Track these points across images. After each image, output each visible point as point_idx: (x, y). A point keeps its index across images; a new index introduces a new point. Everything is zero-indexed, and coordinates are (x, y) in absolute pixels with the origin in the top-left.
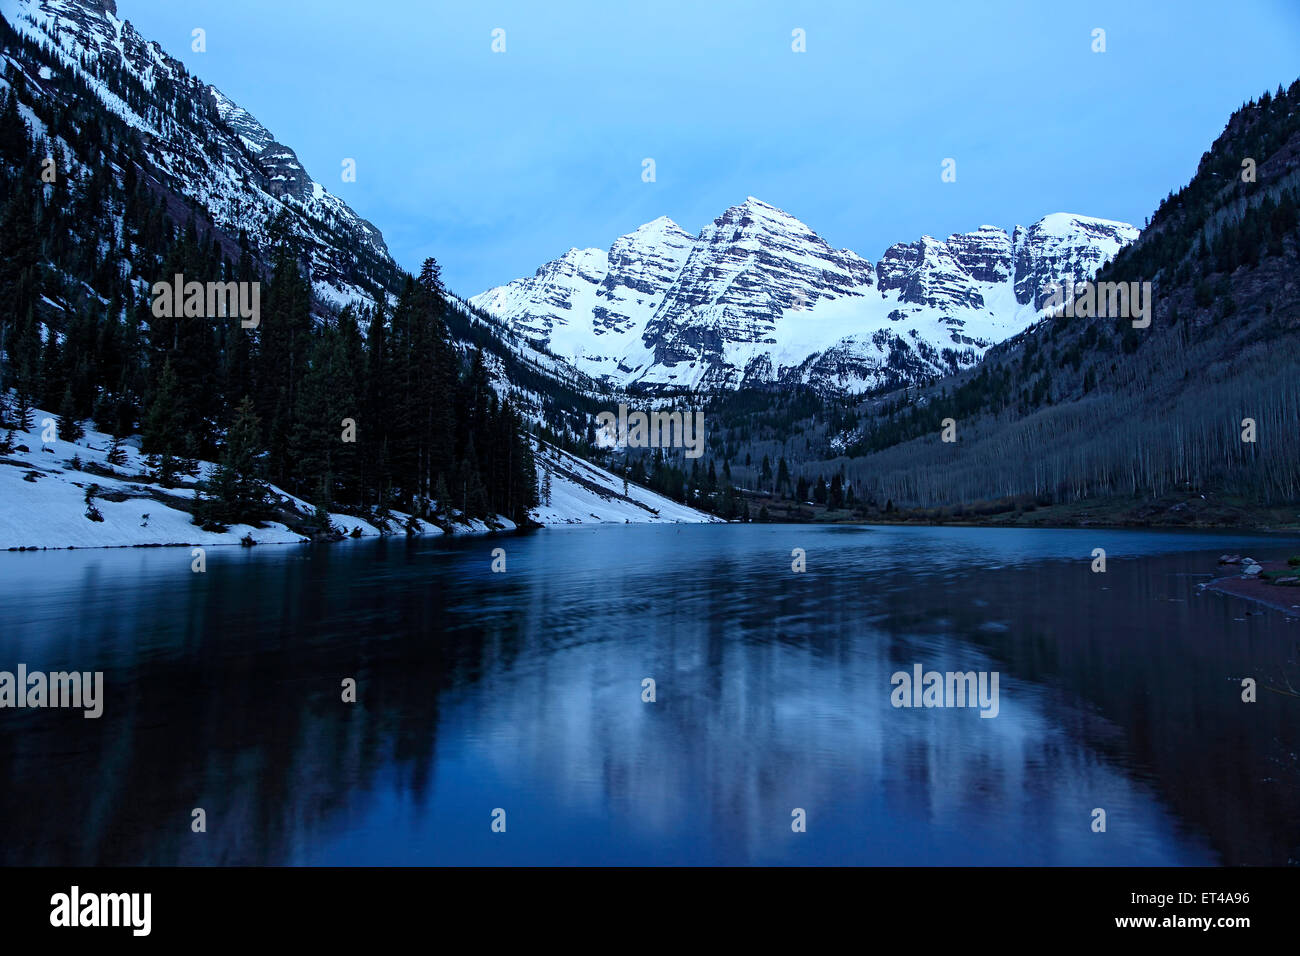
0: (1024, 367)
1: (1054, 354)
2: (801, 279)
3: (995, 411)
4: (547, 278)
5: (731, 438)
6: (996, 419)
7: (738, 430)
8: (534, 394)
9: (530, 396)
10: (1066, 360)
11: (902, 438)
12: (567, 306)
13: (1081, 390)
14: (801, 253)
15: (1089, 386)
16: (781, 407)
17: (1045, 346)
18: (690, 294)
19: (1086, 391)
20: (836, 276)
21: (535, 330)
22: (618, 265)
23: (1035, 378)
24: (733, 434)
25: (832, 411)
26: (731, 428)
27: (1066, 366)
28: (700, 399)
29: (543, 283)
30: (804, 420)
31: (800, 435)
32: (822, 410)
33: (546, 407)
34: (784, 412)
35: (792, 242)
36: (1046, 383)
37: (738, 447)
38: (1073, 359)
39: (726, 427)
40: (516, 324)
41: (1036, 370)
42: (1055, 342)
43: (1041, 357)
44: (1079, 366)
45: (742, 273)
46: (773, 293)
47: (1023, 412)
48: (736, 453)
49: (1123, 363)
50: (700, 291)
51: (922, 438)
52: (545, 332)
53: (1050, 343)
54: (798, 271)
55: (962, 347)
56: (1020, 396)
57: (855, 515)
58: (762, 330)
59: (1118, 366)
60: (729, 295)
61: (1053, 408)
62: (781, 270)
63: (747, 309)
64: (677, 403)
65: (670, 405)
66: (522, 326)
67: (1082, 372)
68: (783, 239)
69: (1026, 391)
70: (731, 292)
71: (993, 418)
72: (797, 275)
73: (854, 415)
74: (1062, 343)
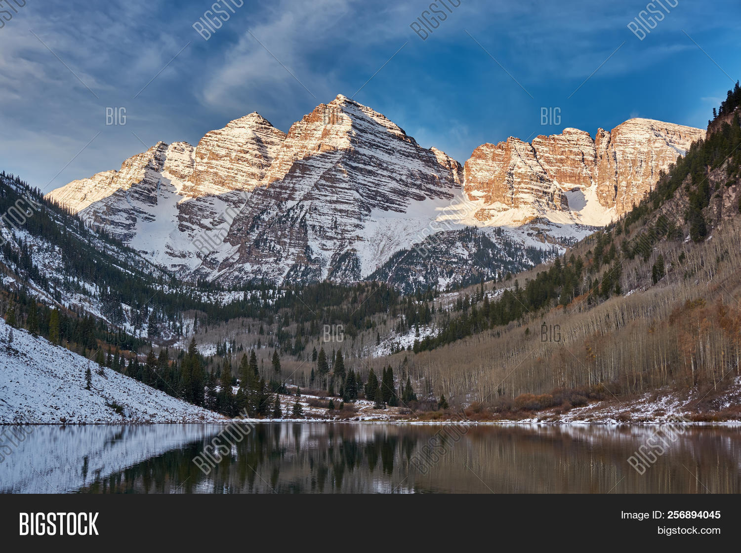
0: (596, 259)
1: (625, 245)
2: (390, 177)
3: (566, 303)
4: (132, 171)
5: (301, 332)
6: (565, 312)
7: (308, 325)
8: (92, 285)
9: (87, 286)
10: (637, 251)
11: (472, 331)
12: (153, 201)
13: (650, 280)
14: (390, 152)
15: (657, 274)
16: (355, 301)
17: (617, 238)
18: (278, 190)
19: (655, 281)
20: (424, 176)
21: (117, 224)
22: (205, 160)
23: (605, 268)
24: (303, 329)
25: (407, 305)
26: (302, 323)
27: (636, 257)
28: (274, 293)
29: (128, 176)
30: (377, 315)
31: (371, 330)
32: (397, 304)
33: (104, 297)
34: (359, 307)
35: (382, 141)
36: (616, 274)
37: (307, 342)
38: (644, 249)
39: (297, 321)
40: (97, 216)
41: (607, 262)
42: (628, 232)
43: (613, 249)
44: (649, 256)
45: (330, 170)
46: (361, 191)
47: (590, 302)
48: (303, 349)
49: (692, 253)
50: (287, 188)
51: (490, 331)
52: (128, 227)
53: (623, 235)
54: (386, 169)
55: (545, 246)
56: (590, 286)
57: (402, 413)
58: (349, 228)
59: (687, 254)
60: (317, 191)
61: (621, 299)
62: (369, 168)
63: (333, 206)
64: (249, 297)
65: (241, 298)
66: (104, 220)
67: (652, 262)
68: (373, 137)
69: (597, 282)
70: (318, 189)
71: (562, 310)
72: (385, 173)
73: (428, 309)
74: (633, 235)
